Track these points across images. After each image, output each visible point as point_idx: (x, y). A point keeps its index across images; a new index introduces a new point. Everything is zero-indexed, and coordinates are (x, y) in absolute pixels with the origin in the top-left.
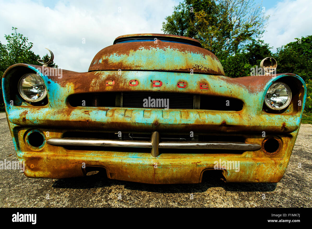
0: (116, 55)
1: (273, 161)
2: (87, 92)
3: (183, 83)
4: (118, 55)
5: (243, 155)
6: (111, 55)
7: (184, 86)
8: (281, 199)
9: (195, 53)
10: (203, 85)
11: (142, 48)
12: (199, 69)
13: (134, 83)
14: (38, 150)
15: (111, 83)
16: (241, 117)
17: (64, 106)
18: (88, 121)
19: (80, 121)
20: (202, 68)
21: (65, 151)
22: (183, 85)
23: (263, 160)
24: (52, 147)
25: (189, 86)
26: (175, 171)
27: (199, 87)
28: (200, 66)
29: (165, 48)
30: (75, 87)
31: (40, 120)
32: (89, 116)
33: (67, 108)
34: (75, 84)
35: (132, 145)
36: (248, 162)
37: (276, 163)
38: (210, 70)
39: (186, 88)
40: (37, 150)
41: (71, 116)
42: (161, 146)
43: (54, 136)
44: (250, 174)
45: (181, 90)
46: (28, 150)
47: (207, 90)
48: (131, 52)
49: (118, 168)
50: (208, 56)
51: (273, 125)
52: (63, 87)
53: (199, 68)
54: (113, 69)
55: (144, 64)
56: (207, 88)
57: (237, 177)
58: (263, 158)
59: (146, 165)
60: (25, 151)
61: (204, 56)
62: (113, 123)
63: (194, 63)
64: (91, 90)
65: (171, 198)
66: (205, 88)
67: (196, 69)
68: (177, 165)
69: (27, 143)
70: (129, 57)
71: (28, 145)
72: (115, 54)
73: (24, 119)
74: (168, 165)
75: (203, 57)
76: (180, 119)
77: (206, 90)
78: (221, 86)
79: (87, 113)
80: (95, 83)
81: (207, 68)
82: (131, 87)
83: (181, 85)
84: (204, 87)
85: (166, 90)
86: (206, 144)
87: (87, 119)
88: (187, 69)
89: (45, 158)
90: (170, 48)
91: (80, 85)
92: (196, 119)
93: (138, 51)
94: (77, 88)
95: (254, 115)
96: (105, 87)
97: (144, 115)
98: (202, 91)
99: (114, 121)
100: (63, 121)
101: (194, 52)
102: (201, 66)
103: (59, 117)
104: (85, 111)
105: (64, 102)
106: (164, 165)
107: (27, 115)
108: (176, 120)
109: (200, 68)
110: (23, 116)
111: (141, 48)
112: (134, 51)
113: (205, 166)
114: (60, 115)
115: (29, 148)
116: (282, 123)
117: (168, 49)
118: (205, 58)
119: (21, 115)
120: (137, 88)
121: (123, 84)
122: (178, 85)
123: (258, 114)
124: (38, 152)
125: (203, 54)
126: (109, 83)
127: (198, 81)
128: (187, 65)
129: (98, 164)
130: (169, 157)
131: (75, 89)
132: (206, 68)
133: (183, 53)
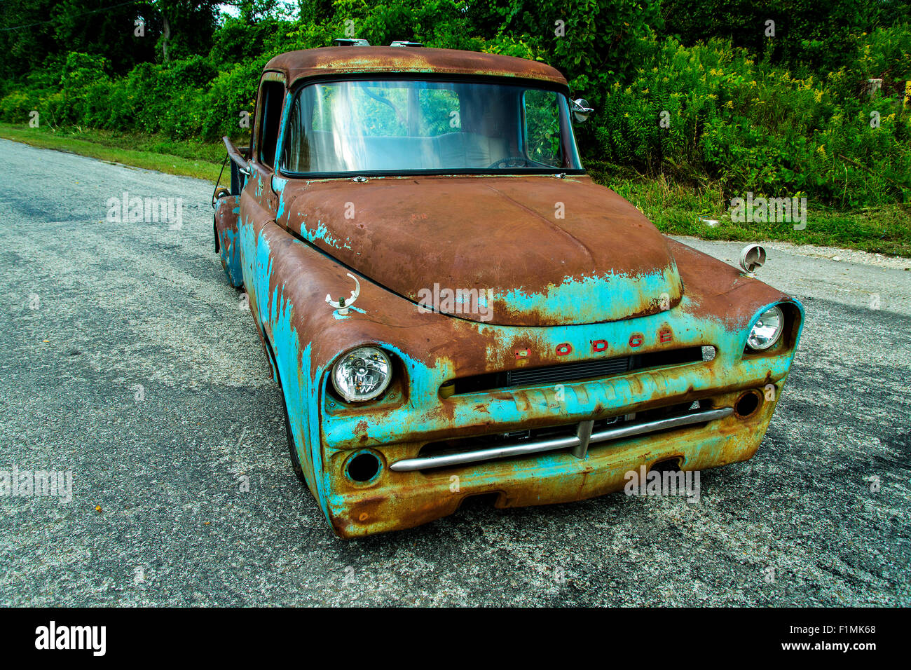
0: (522, 294)
1: (748, 429)
2: (480, 373)
3: (638, 337)
4: (525, 295)
5: (707, 428)
6: (510, 294)
7: (638, 342)
8: (752, 483)
10: (664, 335)
11: (569, 280)
12: (657, 306)
13: (564, 350)
14: (369, 486)
15: (524, 353)
16: (712, 373)
17: (435, 401)
18: (488, 423)
19: (475, 427)
21: (423, 477)
23: (734, 430)
24: (398, 476)
25: (645, 341)
26: (613, 474)
27: (659, 339)
28: (659, 300)
29: (607, 275)
30: (455, 364)
31: (396, 436)
32: (490, 415)
33: (441, 404)
34: (454, 358)
35: (549, 447)
36: (715, 438)
37: (751, 432)
39: (642, 345)
40: (364, 487)
41: (456, 420)
42: (595, 439)
43: (404, 455)
44: (715, 456)
45: (634, 350)
46: (349, 489)
47: (670, 342)
48: (551, 287)
49: (526, 489)
51: (755, 378)
52: (432, 367)
54: (523, 324)
55: (578, 314)
56: (670, 338)
57: (697, 463)
58: (734, 427)
59: (572, 475)
60: (343, 492)
62: (531, 421)
63: (650, 296)
64: (488, 370)
65: (591, 517)
66: (667, 340)
67: (654, 307)
68: (618, 465)
69: (346, 478)
70: (548, 300)
71: (348, 481)
72: (517, 291)
73: (365, 438)
74: (605, 468)
76: (631, 396)
77: (668, 342)
78: (688, 330)
79: (482, 409)
80: (495, 355)
82: (559, 357)
83: (635, 342)
84: (666, 338)
85: (614, 355)
86: (659, 422)
87: (487, 420)
88: (643, 311)
89: (393, 497)
90: (615, 274)
91: (464, 361)
93: (563, 285)
94: (461, 368)
95: (730, 368)
96: (515, 360)
97: (577, 399)
98: (663, 345)
99: (533, 417)
100: (442, 431)
103: (435, 424)
104: (479, 407)
105: (436, 395)
106: (598, 470)
107: (368, 430)
108: (626, 400)
109: (659, 303)
110: (362, 433)
111: (567, 278)
112: (557, 286)
113: (657, 457)
114: (434, 420)
115: (350, 485)
116: (766, 372)
117: (612, 276)
119: (356, 432)
120: (570, 358)
121: (545, 353)
122: (631, 342)
123: (736, 365)
124: (368, 489)
126: (521, 354)
127: (657, 328)
128: (642, 303)
129: (493, 488)
130: (603, 454)
131: (457, 371)
133: (634, 279)
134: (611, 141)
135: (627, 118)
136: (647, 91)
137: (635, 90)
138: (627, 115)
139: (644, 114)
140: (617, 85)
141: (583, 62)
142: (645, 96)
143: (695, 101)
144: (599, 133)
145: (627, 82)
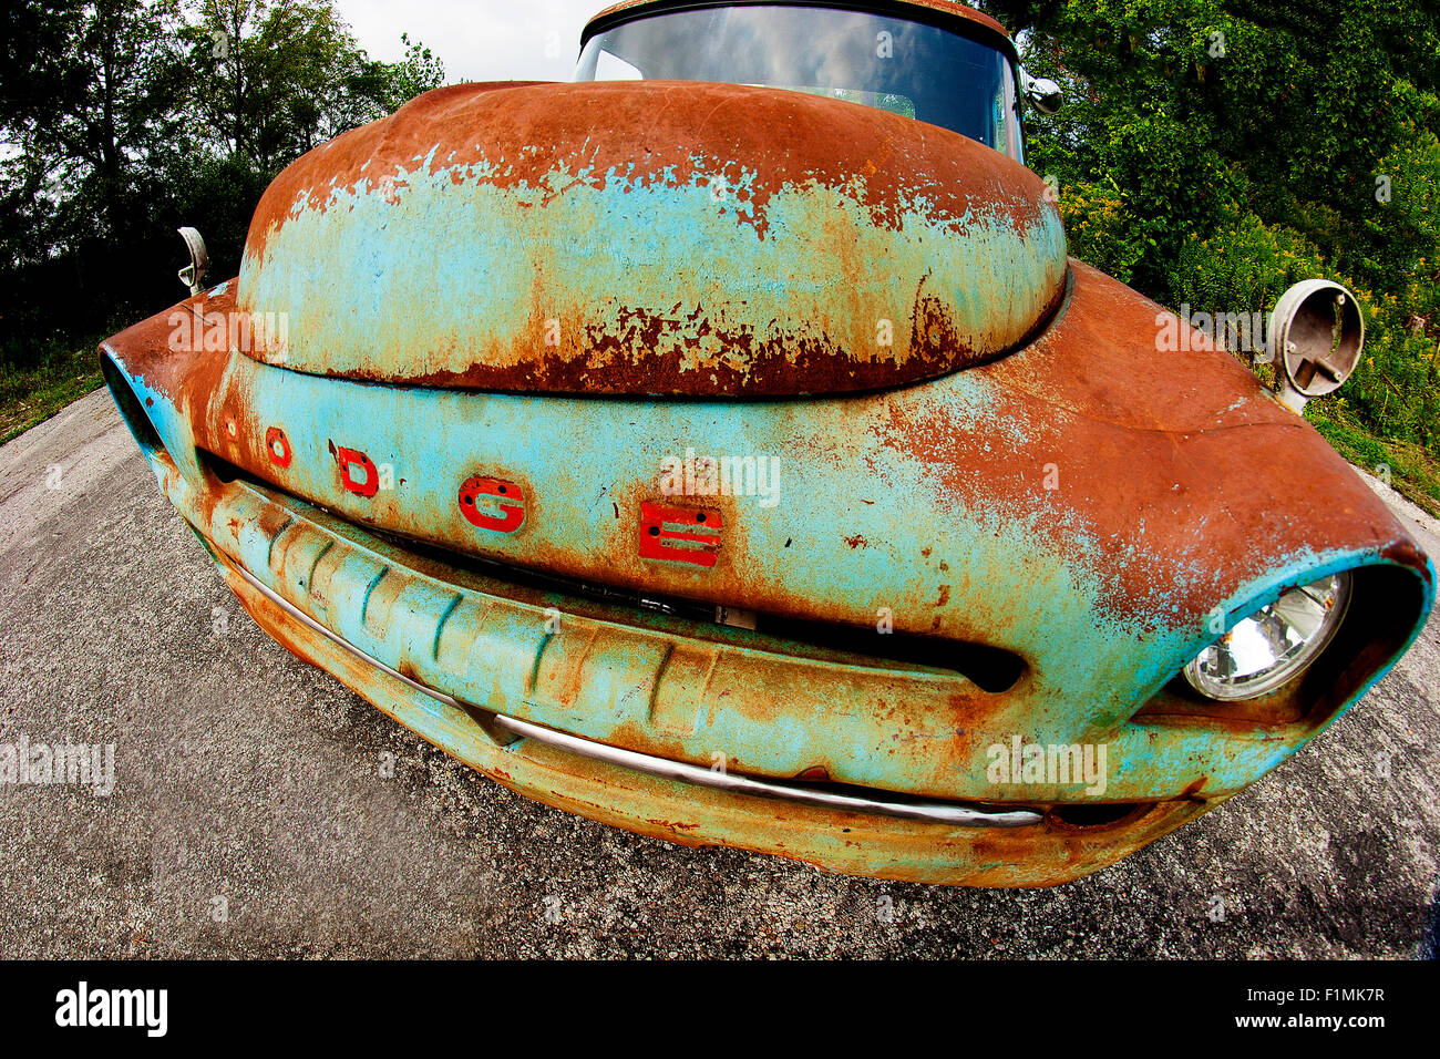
3: (502, 490)
7: (503, 516)
9: (646, 183)
10: (667, 526)
12: (651, 358)
17: (200, 479)
20: (689, 343)
22: (503, 508)
25: (541, 520)
27: (629, 536)
28: (675, 326)
38: (791, 358)
39: (524, 530)
45: (487, 541)
47: (702, 567)
50: (818, 189)
53: (659, 351)
56: (709, 556)
61: (760, 201)
63: (610, 291)
66: (685, 555)
67: (619, 357)
75: (743, 217)
76: (522, 697)
77: (690, 565)
78: (854, 543)
79: (234, 529)
81: (760, 338)
83: (487, 505)
84: (680, 544)
85: (400, 526)
87: (238, 558)
88: (531, 366)
92: (619, 722)
97: (364, 614)
98: (653, 570)
101: (645, 175)
102: (684, 322)
104: (233, 523)
109: (665, 344)
116: (1191, 781)
118: (762, 229)
122: (467, 499)
125: (747, 180)
127: (629, 480)
132: (745, 341)
133: (523, 191)
134: (1181, 290)
135: (1199, 271)
136: (1221, 250)
137: (1211, 247)
138: (1199, 267)
139: (1216, 271)
140: (1194, 235)
141: (1163, 204)
142: (1220, 255)
143: (1266, 274)
144: (1171, 278)
145: (1206, 237)
